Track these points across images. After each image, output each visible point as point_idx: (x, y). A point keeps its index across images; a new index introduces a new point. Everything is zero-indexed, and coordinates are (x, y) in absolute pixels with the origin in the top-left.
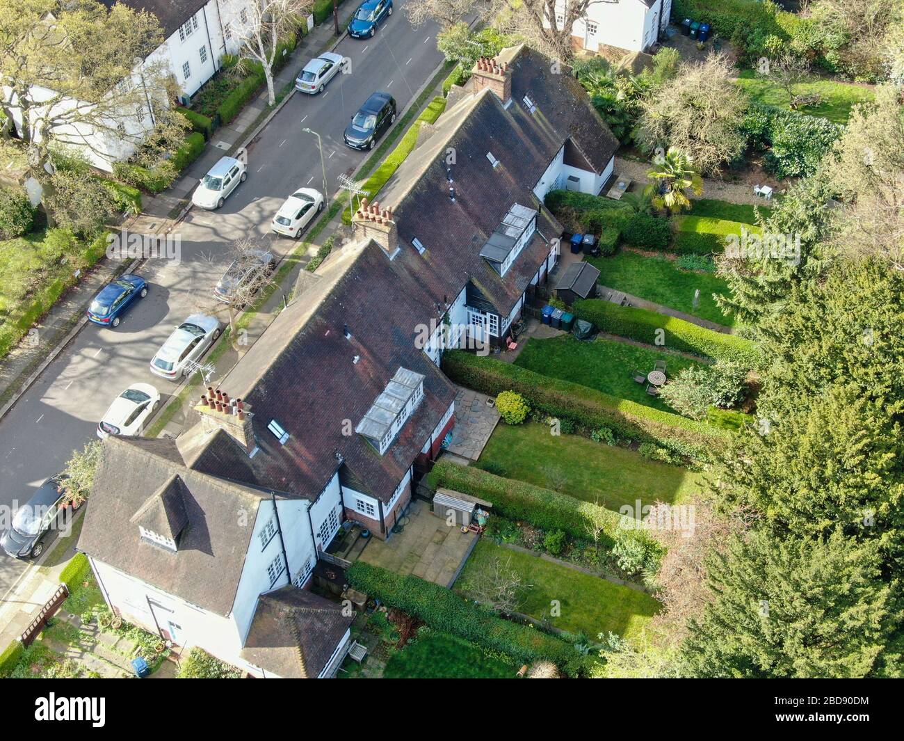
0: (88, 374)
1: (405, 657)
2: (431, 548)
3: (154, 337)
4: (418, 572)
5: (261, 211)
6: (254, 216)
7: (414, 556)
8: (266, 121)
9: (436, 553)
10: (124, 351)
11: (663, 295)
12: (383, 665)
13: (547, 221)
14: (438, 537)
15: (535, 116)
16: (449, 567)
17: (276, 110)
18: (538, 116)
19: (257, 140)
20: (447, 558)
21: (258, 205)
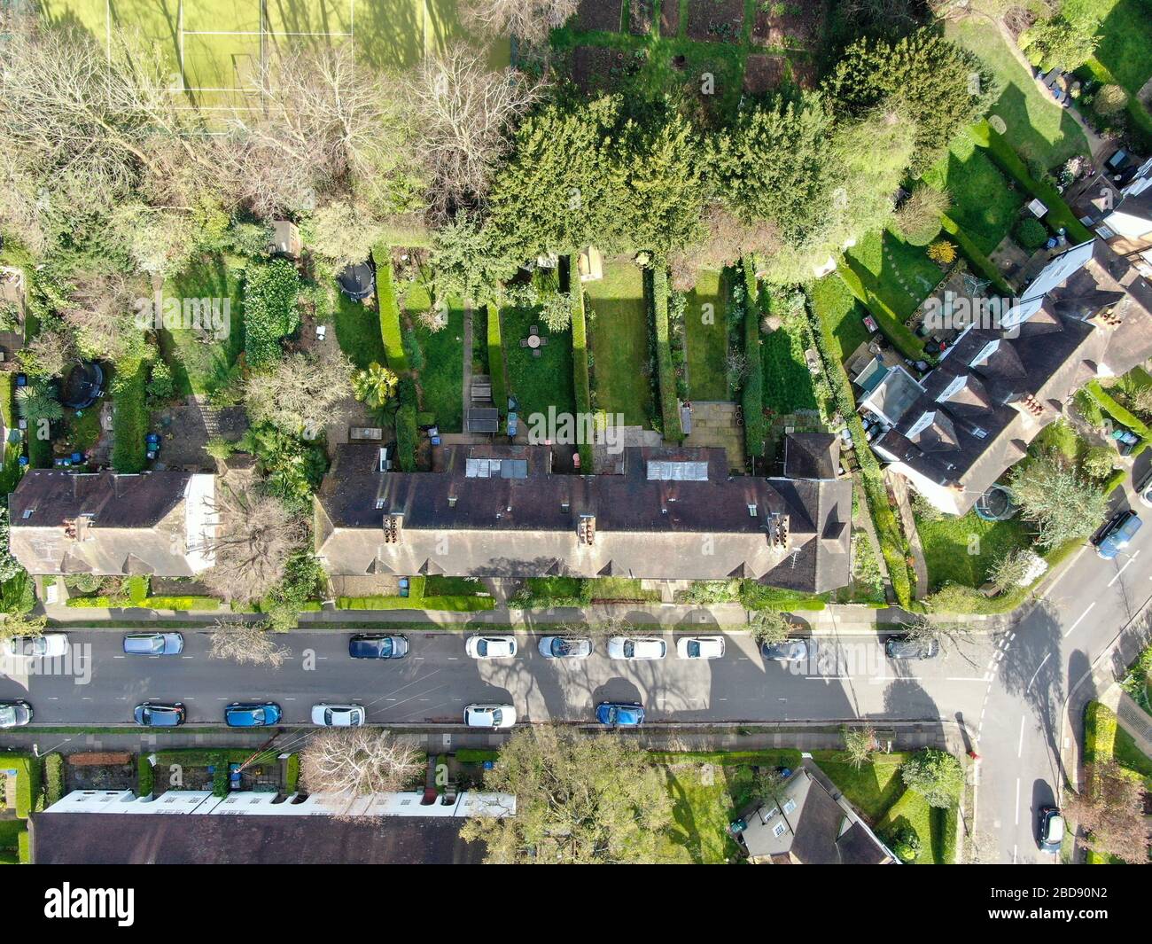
0: (676, 691)
1: (777, 408)
2: (710, 424)
3: (631, 671)
4: (728, 424)
5: (496, 673)
6: (502, 675)
7: (719, 431)
8: (406, 726)
9: (711, 420)
10: (650, 681)
11: (453, 367)
12: (786, 417)
13: (456, 455)
14: (701, 424)
15: (385, 496)
16: (717, 409)
17: (392, 725)
18: (383, 492)
19: (428, 720)
20: (712, 412)
21: (491, 678)
